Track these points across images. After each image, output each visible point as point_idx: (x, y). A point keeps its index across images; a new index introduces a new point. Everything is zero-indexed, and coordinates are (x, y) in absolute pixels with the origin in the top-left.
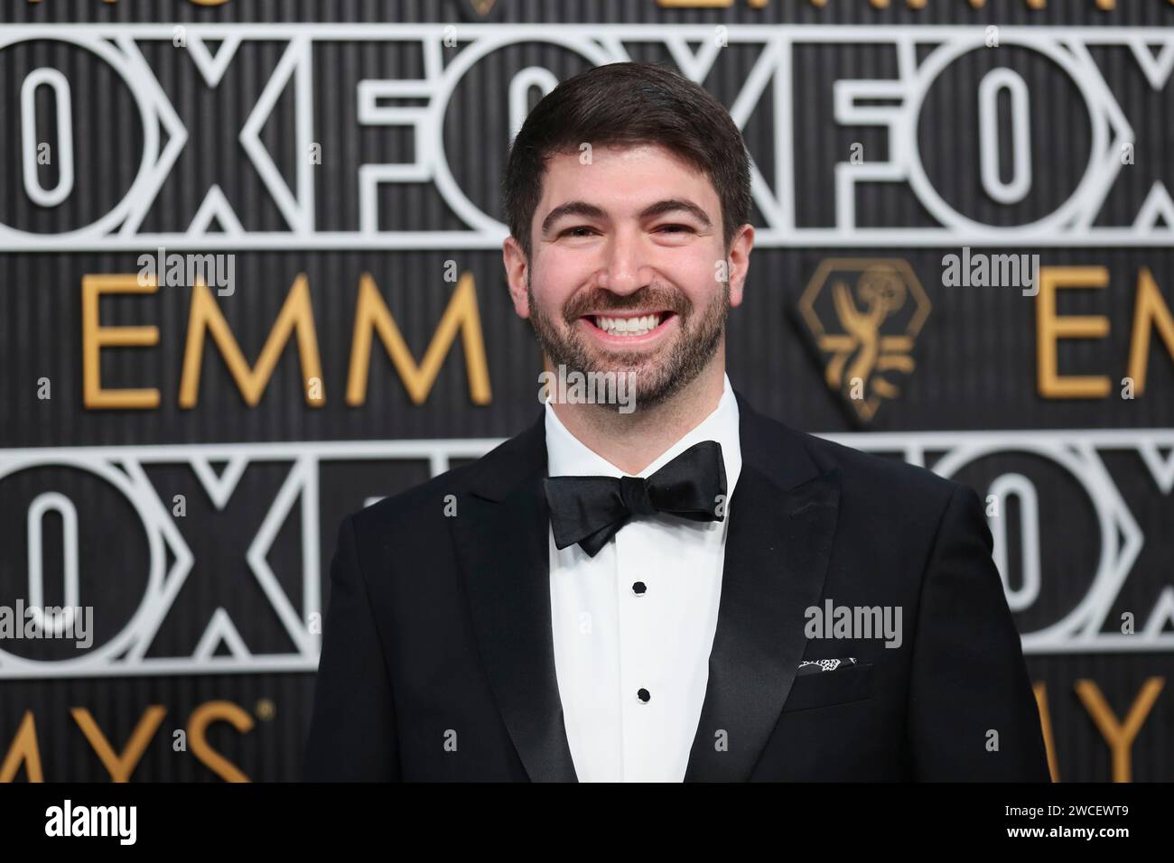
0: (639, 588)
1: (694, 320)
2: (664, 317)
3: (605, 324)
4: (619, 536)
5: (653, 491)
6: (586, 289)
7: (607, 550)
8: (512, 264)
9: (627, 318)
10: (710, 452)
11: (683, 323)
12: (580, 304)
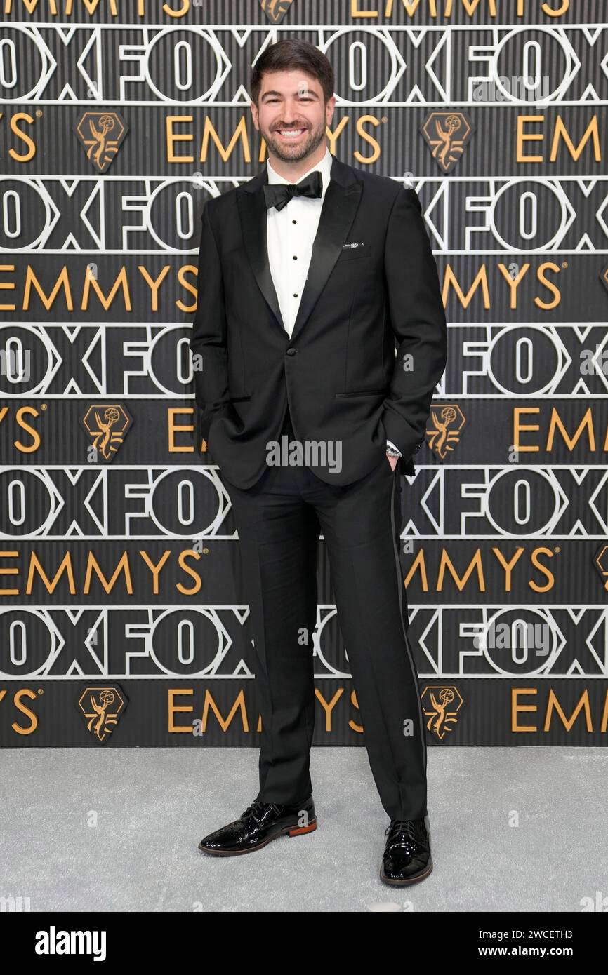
0: (294, 222)
1: (314, 131)
2: (304, 130)
3: (283, 133)
4: (288, 204)
5: (298, 188)
6: (276, 121)
7: (284, 209)
8: (254, 111)
9: (290, 131)
10: (318, 176)
11: (310, 133)
12: (275, 126)
